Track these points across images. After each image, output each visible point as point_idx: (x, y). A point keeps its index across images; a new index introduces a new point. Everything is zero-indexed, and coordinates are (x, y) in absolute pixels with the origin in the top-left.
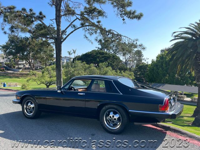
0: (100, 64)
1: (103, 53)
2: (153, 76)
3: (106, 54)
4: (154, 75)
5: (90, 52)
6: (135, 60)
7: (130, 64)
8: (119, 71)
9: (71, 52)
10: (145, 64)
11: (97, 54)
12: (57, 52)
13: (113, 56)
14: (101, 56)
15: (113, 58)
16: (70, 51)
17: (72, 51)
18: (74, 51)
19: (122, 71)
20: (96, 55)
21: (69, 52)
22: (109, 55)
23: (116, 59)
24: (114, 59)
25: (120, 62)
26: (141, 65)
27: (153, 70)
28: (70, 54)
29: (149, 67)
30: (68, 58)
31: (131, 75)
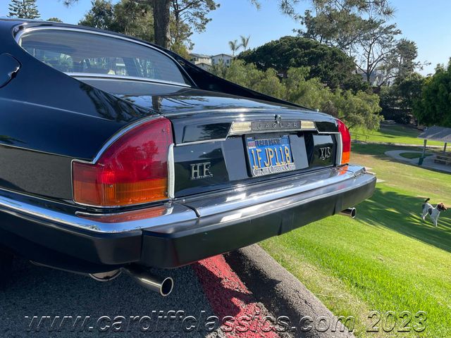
0: (292, 70)
1: (307, 46)
2: (434, 108)
3: (315, 47)
4: (437, 106)
5: (277, 42)
6: (393, 66)
7: (380, 77)
8: (341, 91)
9: (237, 44)
10: (419, 77)
11: (293, 46)
12: (158, 25)
13: (334, 54)
14: (301, 52)
15: (332, 58)
16: (234, 42)
17: (240, 42)
18: (244, 40)
19: (349, 92)
20: (289, 50)
21: (231, 43)
22: (322, 49)
23: (340, 61)
24: (336, 59)
25: (349, 69)
26: (408, 80)
27: (436, 91)
28: (233, 48)
29: (426, 85)
30: (229, 58)
31: (371, 101)
